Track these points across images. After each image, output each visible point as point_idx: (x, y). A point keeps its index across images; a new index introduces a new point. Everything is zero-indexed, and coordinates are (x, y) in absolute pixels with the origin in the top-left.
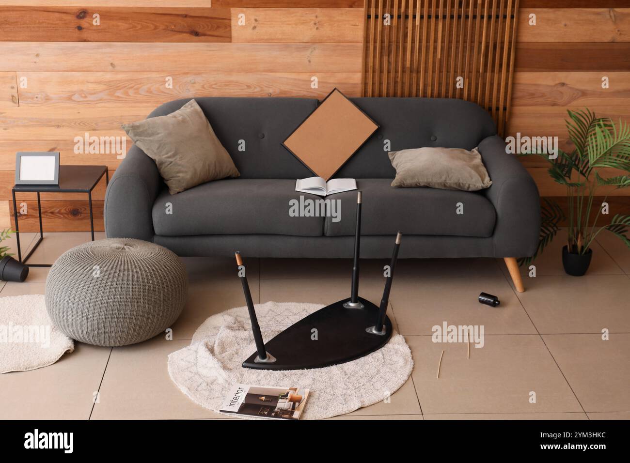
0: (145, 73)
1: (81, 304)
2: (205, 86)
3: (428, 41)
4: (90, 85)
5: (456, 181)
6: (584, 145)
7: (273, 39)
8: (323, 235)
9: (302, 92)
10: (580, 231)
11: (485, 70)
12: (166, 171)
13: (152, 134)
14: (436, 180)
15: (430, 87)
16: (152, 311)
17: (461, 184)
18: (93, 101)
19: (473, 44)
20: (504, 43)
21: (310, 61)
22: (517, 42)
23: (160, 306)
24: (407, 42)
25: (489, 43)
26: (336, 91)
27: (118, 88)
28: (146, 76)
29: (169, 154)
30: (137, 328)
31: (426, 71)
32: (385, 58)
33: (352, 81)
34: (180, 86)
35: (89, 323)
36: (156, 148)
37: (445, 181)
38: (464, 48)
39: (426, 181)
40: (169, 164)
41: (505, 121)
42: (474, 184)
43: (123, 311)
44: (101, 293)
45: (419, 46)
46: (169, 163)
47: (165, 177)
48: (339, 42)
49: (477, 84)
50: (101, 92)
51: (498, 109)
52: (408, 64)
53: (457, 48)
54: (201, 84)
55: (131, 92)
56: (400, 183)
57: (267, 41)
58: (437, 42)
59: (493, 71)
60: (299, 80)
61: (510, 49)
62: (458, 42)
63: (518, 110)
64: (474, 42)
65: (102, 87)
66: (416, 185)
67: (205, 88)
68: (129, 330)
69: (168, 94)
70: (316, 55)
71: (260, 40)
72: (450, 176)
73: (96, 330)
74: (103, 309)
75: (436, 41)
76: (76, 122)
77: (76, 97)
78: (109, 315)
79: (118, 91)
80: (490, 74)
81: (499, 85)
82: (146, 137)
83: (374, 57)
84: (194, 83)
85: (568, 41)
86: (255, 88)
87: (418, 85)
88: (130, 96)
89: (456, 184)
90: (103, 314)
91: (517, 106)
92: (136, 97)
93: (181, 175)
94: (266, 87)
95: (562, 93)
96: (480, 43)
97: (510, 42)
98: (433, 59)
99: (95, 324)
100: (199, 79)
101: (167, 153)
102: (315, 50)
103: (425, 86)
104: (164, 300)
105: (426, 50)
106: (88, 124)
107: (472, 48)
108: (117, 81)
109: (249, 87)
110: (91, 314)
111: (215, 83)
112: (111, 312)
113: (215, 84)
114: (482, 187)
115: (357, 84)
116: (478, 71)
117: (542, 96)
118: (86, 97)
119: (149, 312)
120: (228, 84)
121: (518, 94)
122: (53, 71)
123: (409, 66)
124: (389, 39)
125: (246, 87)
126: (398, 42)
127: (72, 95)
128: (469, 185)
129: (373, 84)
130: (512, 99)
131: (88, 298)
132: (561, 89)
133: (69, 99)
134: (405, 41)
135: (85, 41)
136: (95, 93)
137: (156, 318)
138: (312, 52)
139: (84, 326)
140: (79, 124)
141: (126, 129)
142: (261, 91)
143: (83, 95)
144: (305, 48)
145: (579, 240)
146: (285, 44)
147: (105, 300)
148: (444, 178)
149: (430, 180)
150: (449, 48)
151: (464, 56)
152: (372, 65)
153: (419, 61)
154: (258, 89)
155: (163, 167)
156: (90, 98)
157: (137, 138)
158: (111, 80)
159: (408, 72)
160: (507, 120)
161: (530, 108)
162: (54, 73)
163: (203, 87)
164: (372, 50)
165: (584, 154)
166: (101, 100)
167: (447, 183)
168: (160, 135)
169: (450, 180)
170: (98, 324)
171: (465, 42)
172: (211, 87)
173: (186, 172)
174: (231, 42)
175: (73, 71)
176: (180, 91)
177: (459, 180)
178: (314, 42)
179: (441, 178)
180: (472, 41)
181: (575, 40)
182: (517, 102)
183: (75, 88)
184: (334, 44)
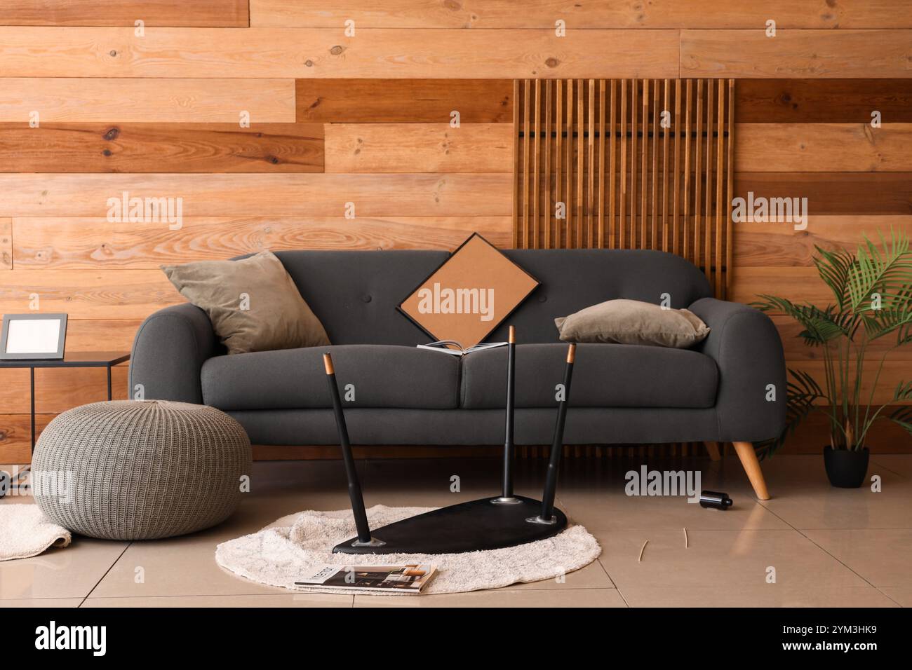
0: (200, 218)
1: (85, 462)
2: (286, 237)
3: (607, 170)
4: (118, 237)
5: (656, 330)
6: (843, 291)
7: (385, 168)
8: (458, 406)
9: (426, 245)
10: (849, 415)
11: (692, 214)
12: (223, 325)
13: (207, 277)
14: (625, 330)
15: (613, 236)
16: (194, 477)
17: (664, 335)
18: (120, 260)
19: (672, 174)
20: (716, 172)
21: (437, 200)
22: (735, 172)
23: (207, 472)
24: (577, 172)
25: (695, 172)
26: (476, 236)
27: (159, 241)
28: (199, 223)
29: (229, 303)
30: (171, 503)
31: (606, 215)
32: (547, 194)
33: (499, 230)
34: (248, 238)
35: (97, 491)
36: (211, 293)
37: (640, 330)
38: (660, 180)
39: (611, 330)
40: (228, 316)
41: (726, 288)
42: (684, 333)
43: (149, 471)
44: (117, 445)
45: (595, 177)
46: (228, 314)
47: (223, 333)
48: (479, 171)
49: (681, 234)
50: (133, 246)
51: (713, 269)
52: (579, 202)
53: (649, 180)
54: (281, 235)
55: (177, 246)
56: (573, 333)
57: (376, 170)
58: (620, 172)
59: (703, 214)
60: (423, 227)
61: (725, 181)
62: (649, 171)
63: (743, 272)
64: (673, 172)
65: (136, 239)
66: (597, 337)
67: (285, 240)
68: (157, 503)
69: (230, 248)
70: (446, 192)
71: (366, 170)
72: (647, 323)
73: (106, 502)
74: (119, 467)
75: (618, 170)
76: (95, 293)
77: (97, 255)
78: (128, 477)
79: (159, 245)
80: (699, 217)
81: (713, 233)
82: (196, 280)
83: (531, 193)
84: (270, 232)
85: (807, 170)
86: (358, 239)
87: (595, 234)
88: (175, 252)
89: (656, 334)
90: (118, 476)
91: (740, 266)
92: (185, 254)
93: (246, 329)
94: (374, 238)
95: (805, 246)
96: (682, 173)
97: (725, 172)
98: (616, 196)
99: (106, 491)
100: (277, 227)
101: (226, 301)
102: (444, 183)
103: (606, 235)
104: (214, 465)
105: (605, 183)
106: (112, 295)
107: (670, 181)
108: (157, 229)
109: (349, 238)
110: (100, 475)
111: (300, 232)
112: (131, 472)
113: (300, 234)
114: (696, 337)
115: (507, 233)
116: (681, 215)
117: (777, 252)
118: (111, 254)
119: (189, 479)
120: (318, 233)
121: (742, 248)
122: (65, 216)
123: (581, 205)
124: (552, 167)
125: (345, 238)
126: (563, 172)
127: (92, 252)
128: (676, 336)
129: (530, 233)
130: (734, 255)
131: (97, 451)
132: (803, 240)
133: (87, 256)
134: (574, 171)
135: (114, 172)
136: (124, 249)
137: (200, 489)
138: (440, 186)
139: (88, 495)
140: (99, 294)
141: (167, 270)
142: (367, 244)
143: (107, 251)
144: (431, 181)
145: (848, 432)
146: (402, 175)
147: (123, 454)
148: (637, 326)
149: (616, 330)
150: (638, 180)
151: (659, 192)
152: (527, 203)
153: (596, 199)
154: (362, 242)
155: (220, 320)
156: (117, 255)
157: (183, 281)
158: (150, 228)
159: (579, 214)
160: (727, 285)
161: (762, 269)
162: (66, 220)
163: (282, 238)
164: (527, 181)
165: (845, 296)
166: (131, 259)
167: (643, 334)
168: (216, 278)
169: (647, 328)
170: (111, 493)
171: (660, 171)
172: (294, 238)
173: (253, 327)
174: (324, 172)
175: (93, 216)
176: (250, 246)
177: (660, 328)
178: (444, 171)
179: (633, 326)
180: (671, 171)
181: (818, 169)
182: (741, 260)
183: (97, 240)
184: (472, 174)
